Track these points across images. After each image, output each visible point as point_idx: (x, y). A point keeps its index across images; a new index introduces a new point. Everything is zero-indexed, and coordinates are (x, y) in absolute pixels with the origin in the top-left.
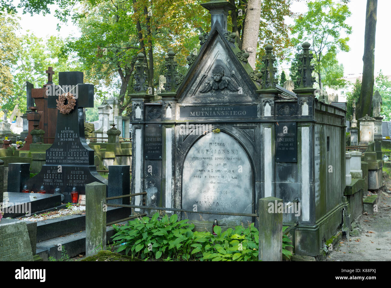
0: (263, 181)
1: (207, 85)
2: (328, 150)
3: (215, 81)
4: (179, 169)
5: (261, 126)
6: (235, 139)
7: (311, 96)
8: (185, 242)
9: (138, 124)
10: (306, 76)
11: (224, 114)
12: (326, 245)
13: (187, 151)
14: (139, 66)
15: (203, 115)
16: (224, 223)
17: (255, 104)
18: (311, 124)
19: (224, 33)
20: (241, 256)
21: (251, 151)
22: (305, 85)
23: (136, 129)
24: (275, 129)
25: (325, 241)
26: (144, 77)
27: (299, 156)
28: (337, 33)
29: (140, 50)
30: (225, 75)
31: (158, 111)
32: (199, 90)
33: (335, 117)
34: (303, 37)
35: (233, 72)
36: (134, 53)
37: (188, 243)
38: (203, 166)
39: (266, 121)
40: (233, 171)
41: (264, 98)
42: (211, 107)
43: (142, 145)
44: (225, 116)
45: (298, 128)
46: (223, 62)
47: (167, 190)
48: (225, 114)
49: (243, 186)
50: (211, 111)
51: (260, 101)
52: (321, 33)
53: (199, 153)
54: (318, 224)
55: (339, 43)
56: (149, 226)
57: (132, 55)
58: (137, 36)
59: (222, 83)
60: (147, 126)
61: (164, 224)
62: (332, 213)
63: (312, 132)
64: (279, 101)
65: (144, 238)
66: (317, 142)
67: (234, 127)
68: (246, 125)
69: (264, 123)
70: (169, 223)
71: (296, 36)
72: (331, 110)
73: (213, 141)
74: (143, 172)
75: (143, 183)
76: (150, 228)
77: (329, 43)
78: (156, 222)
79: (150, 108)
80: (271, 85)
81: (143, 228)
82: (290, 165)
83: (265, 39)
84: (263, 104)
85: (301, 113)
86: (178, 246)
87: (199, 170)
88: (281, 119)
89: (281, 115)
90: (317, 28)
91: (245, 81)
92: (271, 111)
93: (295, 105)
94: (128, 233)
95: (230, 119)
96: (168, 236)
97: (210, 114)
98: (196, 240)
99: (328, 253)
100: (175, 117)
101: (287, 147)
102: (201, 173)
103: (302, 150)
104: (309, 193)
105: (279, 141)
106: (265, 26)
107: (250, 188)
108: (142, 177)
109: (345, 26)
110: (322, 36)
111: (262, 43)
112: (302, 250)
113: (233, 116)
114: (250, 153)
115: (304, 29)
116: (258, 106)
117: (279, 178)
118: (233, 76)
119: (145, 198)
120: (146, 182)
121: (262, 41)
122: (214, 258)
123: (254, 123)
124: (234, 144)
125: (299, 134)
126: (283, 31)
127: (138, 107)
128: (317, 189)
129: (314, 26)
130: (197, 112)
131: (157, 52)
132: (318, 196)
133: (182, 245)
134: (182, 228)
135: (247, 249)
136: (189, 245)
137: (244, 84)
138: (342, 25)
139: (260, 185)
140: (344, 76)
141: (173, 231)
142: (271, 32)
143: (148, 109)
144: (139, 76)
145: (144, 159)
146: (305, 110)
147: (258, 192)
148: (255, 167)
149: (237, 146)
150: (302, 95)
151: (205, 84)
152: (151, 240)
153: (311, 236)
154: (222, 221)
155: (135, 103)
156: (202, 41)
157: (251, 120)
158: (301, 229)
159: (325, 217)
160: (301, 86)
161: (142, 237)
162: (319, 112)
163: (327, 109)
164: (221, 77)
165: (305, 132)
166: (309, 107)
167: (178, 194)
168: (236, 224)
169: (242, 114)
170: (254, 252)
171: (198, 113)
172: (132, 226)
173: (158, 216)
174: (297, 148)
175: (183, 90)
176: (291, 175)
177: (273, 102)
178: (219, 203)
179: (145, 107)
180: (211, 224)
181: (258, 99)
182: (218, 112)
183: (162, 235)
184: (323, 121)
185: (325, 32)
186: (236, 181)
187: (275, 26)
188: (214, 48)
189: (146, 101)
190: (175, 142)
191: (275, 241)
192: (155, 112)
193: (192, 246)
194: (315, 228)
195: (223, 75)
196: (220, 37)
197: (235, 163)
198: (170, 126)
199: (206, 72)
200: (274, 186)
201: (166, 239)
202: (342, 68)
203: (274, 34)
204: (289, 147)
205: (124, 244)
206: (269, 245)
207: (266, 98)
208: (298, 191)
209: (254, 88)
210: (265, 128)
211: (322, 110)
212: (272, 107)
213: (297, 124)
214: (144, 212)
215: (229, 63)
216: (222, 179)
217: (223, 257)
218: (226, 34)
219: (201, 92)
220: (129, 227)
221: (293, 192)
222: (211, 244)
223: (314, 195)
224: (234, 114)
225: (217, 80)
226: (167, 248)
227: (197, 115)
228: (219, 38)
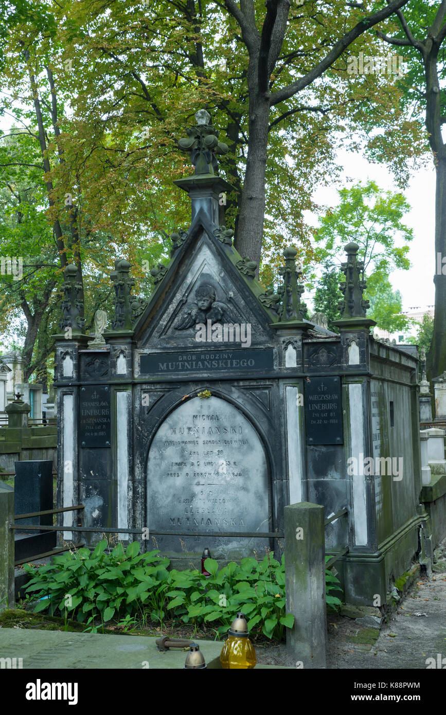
0: (287, 479)
1: (187, 317)
2: (392, 425)
3: (200, 309)
4: (141, 463)
5: (281, 383)
6: (238, 407)
7: (363, 331)
8: (155, 589)
9: (69, 386)
10: (354, 298)
11: (217, 366)
12: (395, 588)
13: (153, 431)
14: (69, 286)
15: (180, 368)
16: (221, 555)
17: (269, 348)
18: (365, 379)
19: (215, 229)
20: (254, 610)
21: (264, 428)
22: (352, 313)
23: (64, 395)
24: (304, 388)
25: (394, 581)
26: (77, 305)
27: (346, 433)
28: (389, 239)
29: (61, 268)
30: (217, 299)
31: (102, 363)
32: (173, 325)
33: (401, 369)
34: (335, 246)
35: (231, 294)
36: (50, 275)
37: (160, 590)
38: (182, 456)
39: (289, 375)
40: (235, 463)
41: (285, 336)
42: (194, 354)
43: (74, 423)
44: (218, 368)
45: (344, 386)
46: (213, 278)
47: (120, 500)
48: (219, 365)
49: (252, 489)
50: (194, 361)
51: (278, 342)
52: (363, 239)
53: (175, 433)
54: (382, 550)
55: (392, 255)
56: (89, 564)
57: (45, 278)
58: (54, 246)
59: (212, 314)
60: (83, 389)
61: (117, 559)
62: (403, 533)
63: (367, 393)
64: (310, 341)
65: (83, 585)
66: (374, 411)
67: (234, 386)
68: (255, 384)
69: (284, 380)
70: (126, 557)
71: (322, 244)
72: (395, 356)
73: (199, 412)
74: (76, 469)
75: (77, 490)
76: (92, 568)
77: (377, 255)
78: (103, 556)
79: (89, 359)
80: (295, 315)
81: (80, 568)
82: (332, 449)
83: (272, 249)
84: (283, 346)
85: (347, 361)
86: (144, 597)
87: (176, 463)
88: (314, 371)
89: (313, 364)
90: (357, 231)
91: (251, 310)
92: (297, 358)
93: (337, 348)
94: (52, 578)
95: (227, 374)
96: (123, 579)
97: (192, 366)
98: (175, 585)
99: (399, 602)
100: (132, 372)
101: (324, 419)
102: (180, 469)
103: (351, 422)
104: (365, 496)
105: (311, 408)
106: (271, 228)
107: (265, 492)
108: (76, 478)
109: (402, 228)
110: (365, 243)
111: (268, 256)
112: (357, 597)
113: (232, 368)
114: (263, 431)
115: (335, 234)
116: (275, 350)
117: (313, 473)
118: (230, 300)
119: (81, 517)
120: (83, 488)
121: (267, 253)
122: (207, 614)
123: (269, 379)
124: (235, 417)
125: (344, 397)
126: (302, 234)
127: (68, 358)
128: (378, 489)
129: (351, 228)
130: (170, 364)
131: (89, 273)
132: (379, 502)
133: (150, 594)
134: (148, 565)
135: (265, 596)
136: (161, 595)
137: (249, 314)
138: (397, 226)
139: (282, 486)
140: (403, 311)
141: (133, 572)
142: (281, 237)
143: (85, 360)
144: (69, 304)
145: (78, 447)
146: (354, 356)
147: (279, 497)
148: (272, 454)
149: (240, 419)
150: (348, 330)
151: (182, 315)
152: (94, 587)
153: (372, 571)
154: (217, 551)
155: (62, 350)
156: (177, 243)
157: (263, 374)
158: (355, 559)
159: (392, 539)
160: (346, 315)
161: (78, 584)
162: (377, 359)
163: (388, 355)
164: (211, 303)
165: (355, 392)
166: (360, 351)
167: (139, 506)
168: (241, 555)
169: (247, 364)
170: (278, 600)
171: (172, 365)
172: (60, 565)
173: (106, 547)
174: (342, 421)
175: (145, 326)
176: (334, 466)
177: (300, 343)
178: (211, 520)
179: (79, 358)
180: (197, 557)
181: (273, 338)
182: (206, 362)
183: (114, 578)
184: (382, 375)
185: (369, 237)
186: (240, 481)
187: (288, 228)
188: (196, 255)
189: (81, 345)
190: (133, 416)
191: (314, 579)
192: (97, 364)
193: (167, 595)
194: (377, 557)
195: (214, 300)
196: (207, 236)
197: (239, 448)
198: (124, 388)
199: (184, 295)
200: (306, 486)
201: (121, 586)
202: (399, 298)
203: (286, 241)
204: (329, 418)
205: (46, 598)
206: (304, 586)
207: (288, 337)
208: (346, 493)
209: (267, 320)
210: (288, 388)
211: (381, 356)
212: (298, 353)
213: (341, 379)
214: (79, 540)
215: (223, 279)
216: (216, 477)
217: (223, 612)
218: (217, 231)
219: (176, 329)
220: (54, 567)
221: (337, 496)
222: (201, 591)
223: (374, 499)
224: (234, 365)
225: (203, 308)
226: (124, 601)
227: (170, 368)
228: (205, 237)
